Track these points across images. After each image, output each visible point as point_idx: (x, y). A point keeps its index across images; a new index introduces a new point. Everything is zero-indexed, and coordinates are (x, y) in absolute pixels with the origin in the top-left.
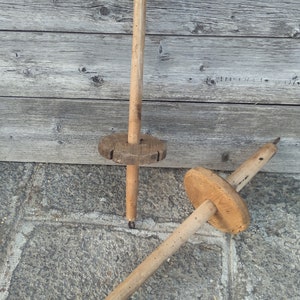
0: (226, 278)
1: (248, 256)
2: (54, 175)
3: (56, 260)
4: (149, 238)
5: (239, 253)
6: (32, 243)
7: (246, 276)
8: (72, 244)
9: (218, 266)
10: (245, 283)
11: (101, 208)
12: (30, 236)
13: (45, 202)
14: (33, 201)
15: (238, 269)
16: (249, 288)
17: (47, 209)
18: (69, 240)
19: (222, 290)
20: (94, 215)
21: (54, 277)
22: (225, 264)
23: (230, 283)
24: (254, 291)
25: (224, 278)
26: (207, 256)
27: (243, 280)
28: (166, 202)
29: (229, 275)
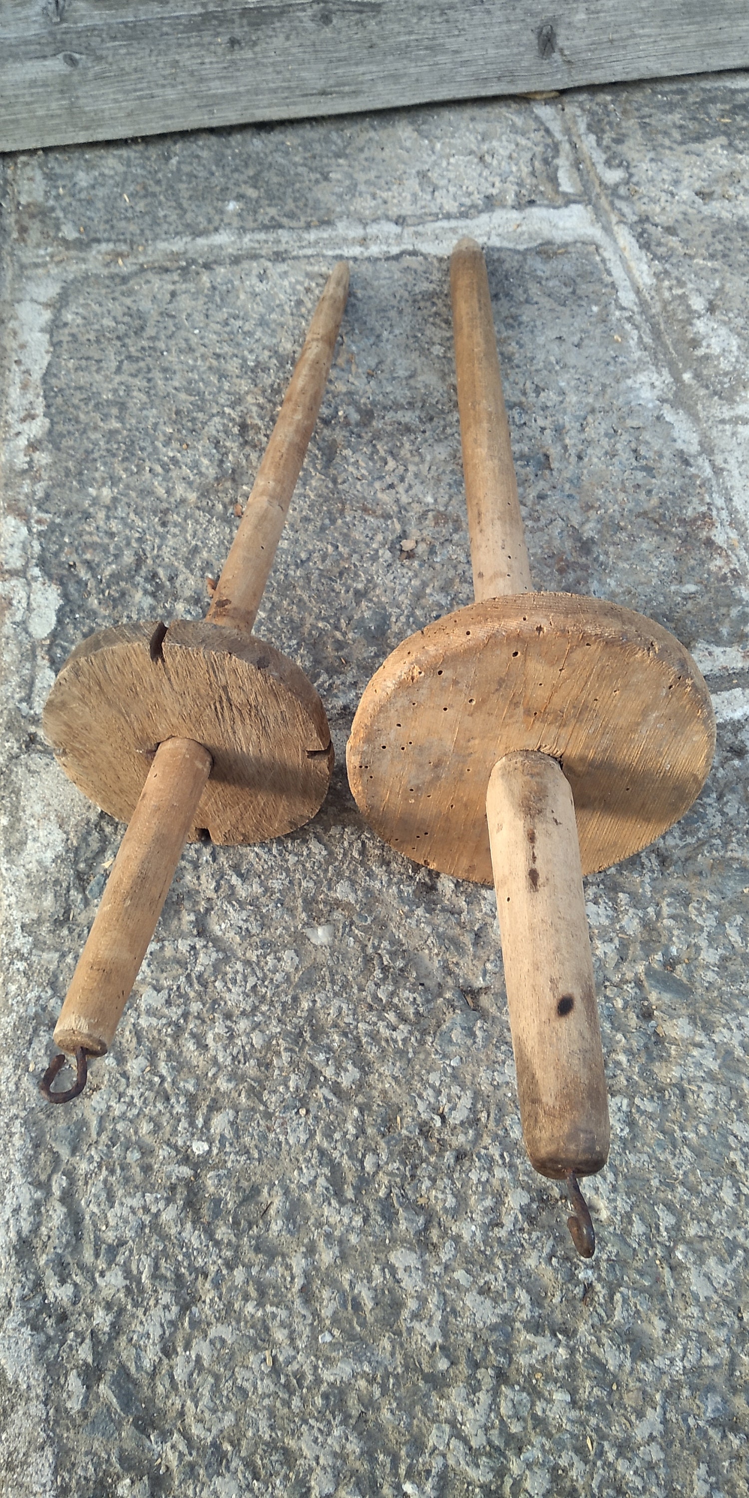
0: (632, 296)
1: (672, 249)
2: (71, 177)
3: (152, 339)
4: (397, 257)
5: (645, 246)
6: (69, 317)
7: (681, 284)
8: (184, 302)
9: (601, 281)
10: (683, 298)
11: (236, 222)
12: (60, 303)
13: (69, 232)
14: (34, 235)
15: (656, 275)
16: (698, 303)
17: (82, 245)
18: (173, 294)
19: (629, 319)
20: (223, 238)
21: (165, 370)
22: (618, 273)
23: (643, 304)
24: (712, 308)
25: (627, 297)
26: (568, 267)
27: (679, 292)
28: (413, 184)
29: (638, 292)
